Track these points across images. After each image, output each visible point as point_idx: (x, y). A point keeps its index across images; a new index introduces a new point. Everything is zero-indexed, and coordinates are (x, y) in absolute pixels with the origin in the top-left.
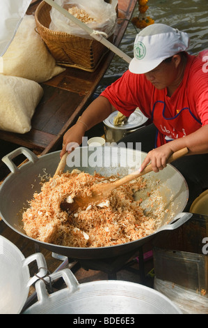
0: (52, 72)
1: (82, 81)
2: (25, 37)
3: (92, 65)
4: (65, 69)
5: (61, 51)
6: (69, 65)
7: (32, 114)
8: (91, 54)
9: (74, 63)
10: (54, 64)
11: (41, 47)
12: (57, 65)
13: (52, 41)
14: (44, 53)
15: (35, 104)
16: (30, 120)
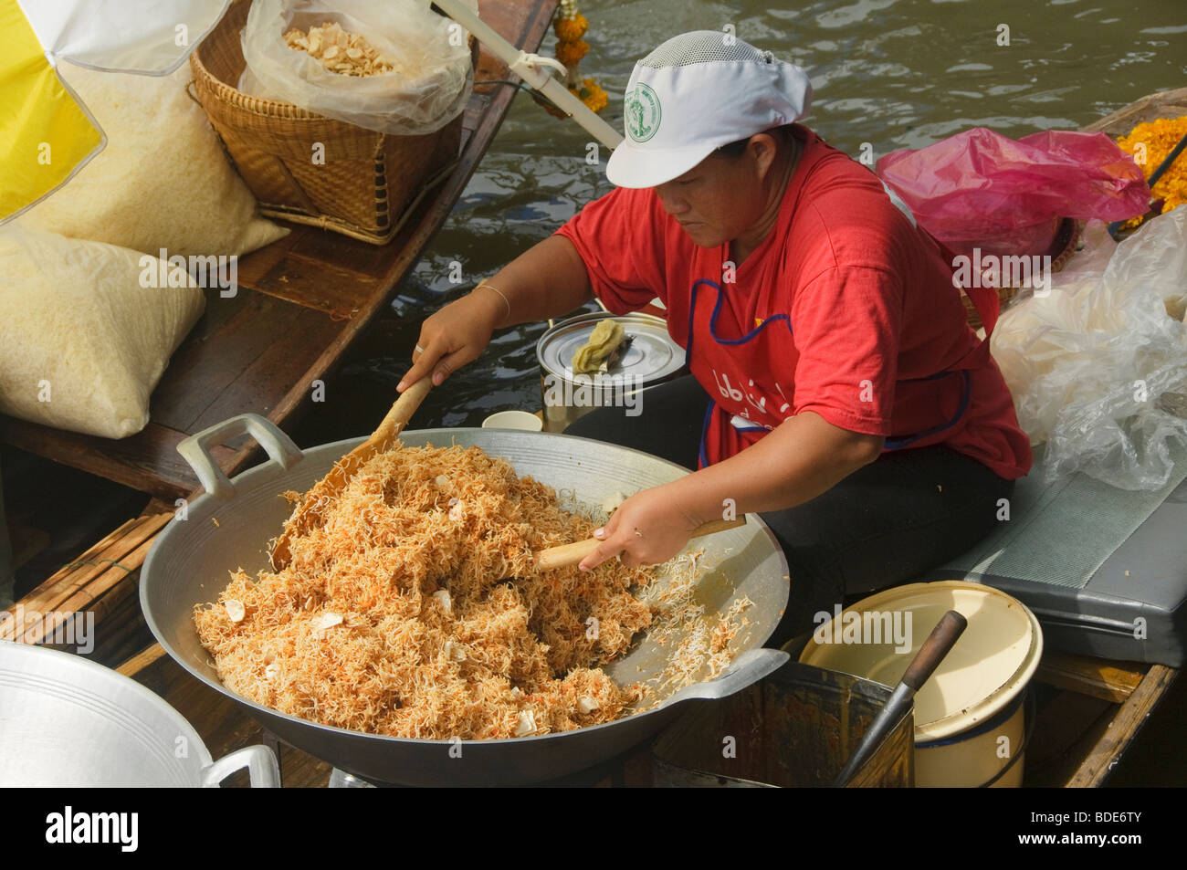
0: (241, 235)
1: (344, 273)
2: (152, 114)
3: (381, 221)
4: (287, 231)
5: (276, 168)
6: (303, 219)
7: (157, 374)
8: (380, 181)
9: (319, 212)
10: (249, 211)
11: (206, 151)
12: (260, 215)
13: (245, 132)
14: (214, 170)
15: (170, 342)
16: (146, 392)
